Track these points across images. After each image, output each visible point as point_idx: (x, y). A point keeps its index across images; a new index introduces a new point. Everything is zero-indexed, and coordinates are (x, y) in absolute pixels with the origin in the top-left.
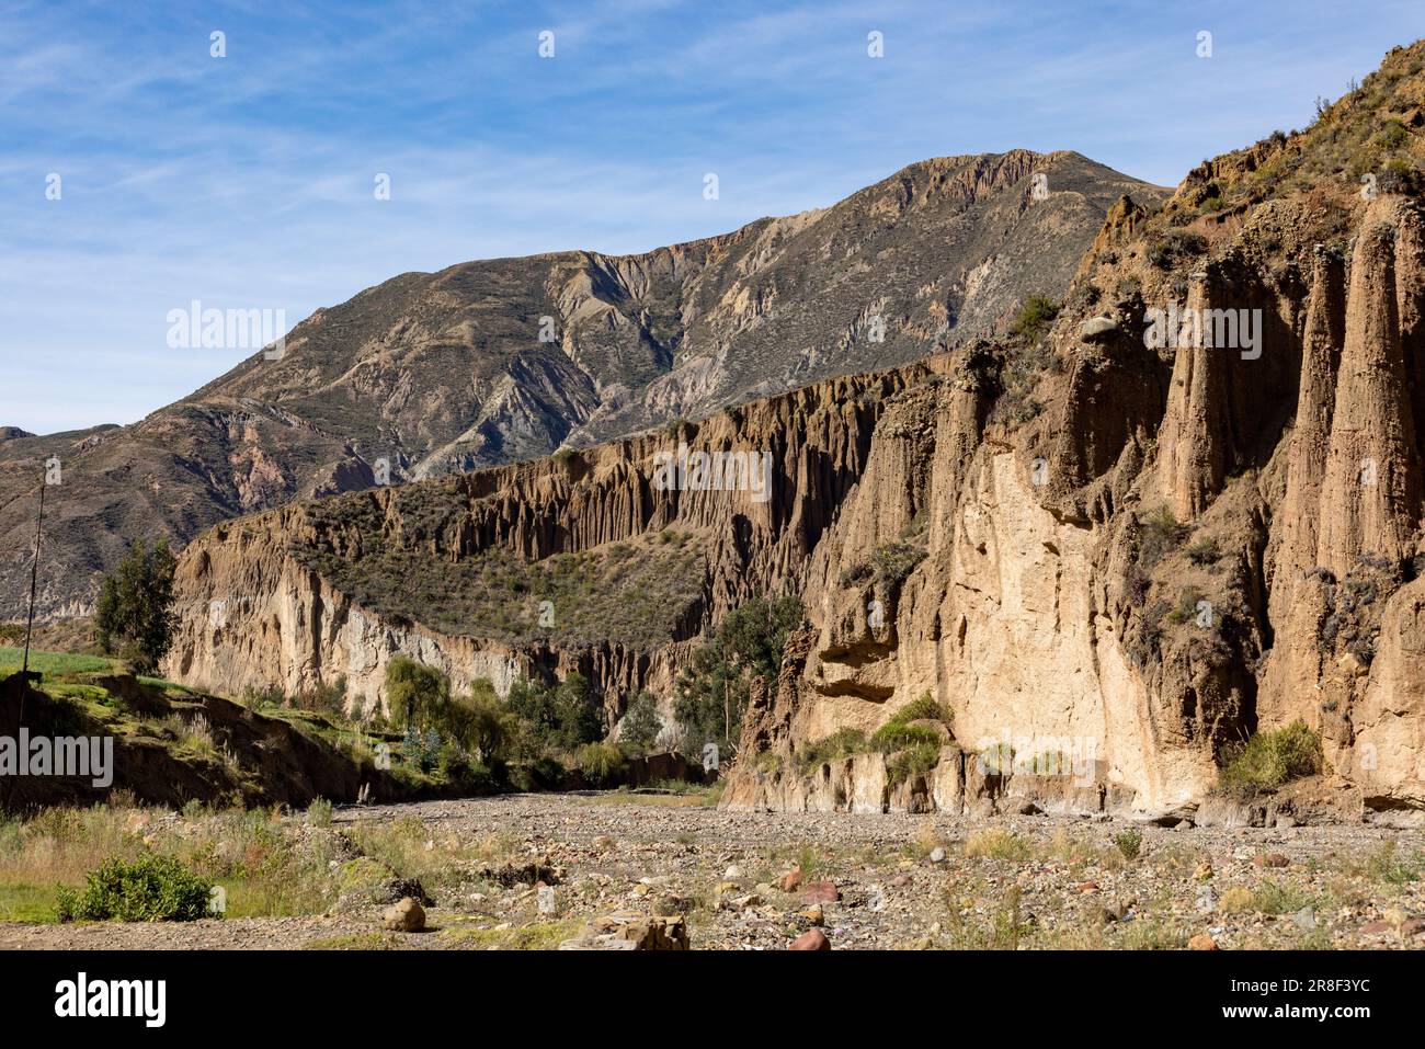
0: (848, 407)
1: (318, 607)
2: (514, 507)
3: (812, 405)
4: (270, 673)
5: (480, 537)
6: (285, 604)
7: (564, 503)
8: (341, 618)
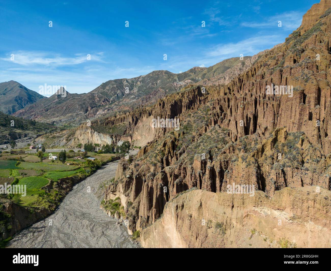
0: (139, 112)
1: (92, 131)
2: (110, 121)
3: (136, 112)
4: (88, 137)
5: (107, 124)
6: (89, 131)
7: (114, 120)
8: (94, 132)
